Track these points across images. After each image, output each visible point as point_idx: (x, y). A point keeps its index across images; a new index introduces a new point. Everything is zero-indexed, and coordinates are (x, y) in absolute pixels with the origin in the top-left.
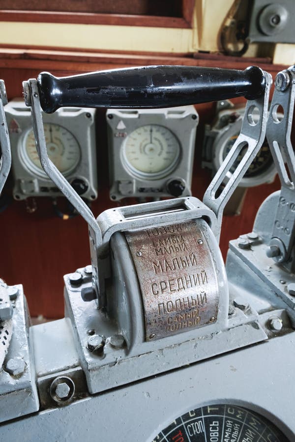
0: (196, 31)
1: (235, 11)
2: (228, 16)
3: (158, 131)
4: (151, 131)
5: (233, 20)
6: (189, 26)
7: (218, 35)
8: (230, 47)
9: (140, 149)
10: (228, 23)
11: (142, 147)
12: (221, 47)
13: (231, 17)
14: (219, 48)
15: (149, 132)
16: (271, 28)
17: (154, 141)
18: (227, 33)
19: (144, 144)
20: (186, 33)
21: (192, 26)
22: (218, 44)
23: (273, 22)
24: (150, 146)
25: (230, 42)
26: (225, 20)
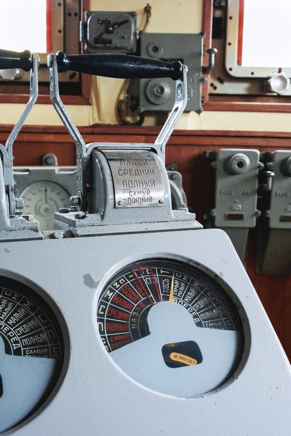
0: (95, 106)
1: (126, 87)
2: (121, 92)
3: (52, 190)
4: (46, 191)
5: (126, 95)
6: (88, 103)
7: (115, 109)
8: (129, 119)
9: (36, 210)
10: (122, 97)
11: (37, 209)
12: (120, 120)
13: (124, 92)
14: (118, 121)
15: (44, 192)
16: (158, 97)
17: (49, 201)
18: (123, 107)
19: (39, 204)
20: (85, 109)
21: (90, 102)
22: (116, 117)
23: (157, 92)
24: (45, 206)
25: (127, 115)
26: (119, 95)
